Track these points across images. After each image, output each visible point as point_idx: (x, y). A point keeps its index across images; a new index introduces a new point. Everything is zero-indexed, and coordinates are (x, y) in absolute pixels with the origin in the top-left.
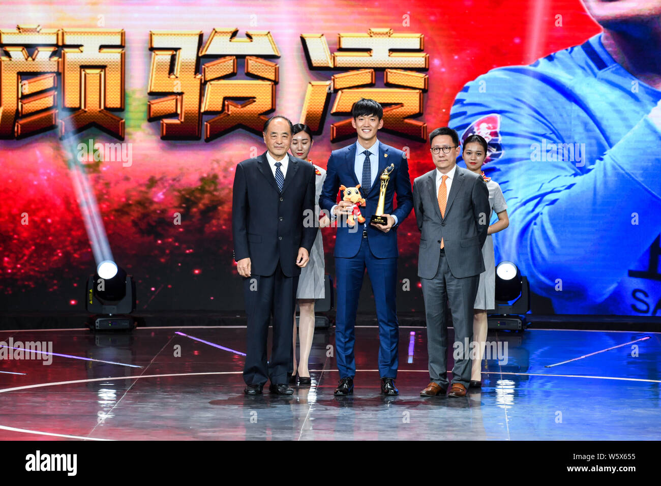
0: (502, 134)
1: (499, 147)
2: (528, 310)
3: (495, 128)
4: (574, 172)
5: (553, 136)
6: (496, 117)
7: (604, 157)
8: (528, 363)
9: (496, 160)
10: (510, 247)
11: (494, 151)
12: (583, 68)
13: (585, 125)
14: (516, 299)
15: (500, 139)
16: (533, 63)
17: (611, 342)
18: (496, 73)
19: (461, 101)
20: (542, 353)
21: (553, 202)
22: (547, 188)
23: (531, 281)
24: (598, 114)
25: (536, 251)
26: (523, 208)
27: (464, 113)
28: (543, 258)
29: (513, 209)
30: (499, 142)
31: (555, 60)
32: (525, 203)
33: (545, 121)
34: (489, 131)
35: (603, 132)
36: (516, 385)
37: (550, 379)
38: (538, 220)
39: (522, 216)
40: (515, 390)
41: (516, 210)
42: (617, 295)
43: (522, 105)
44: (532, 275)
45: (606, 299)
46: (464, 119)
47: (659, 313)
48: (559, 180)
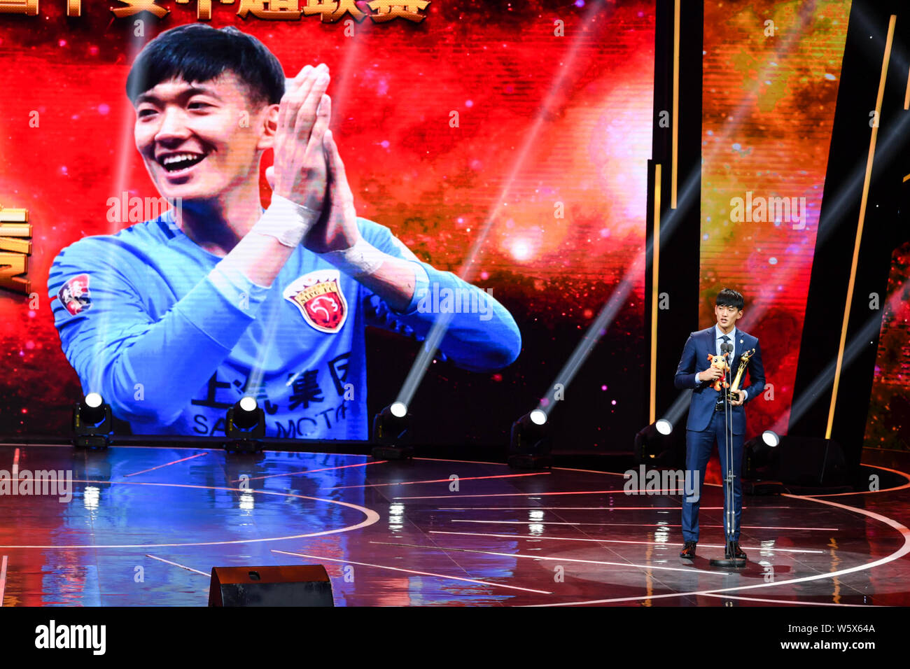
0: (91, 290)
1: (88, 300)
2: (111, 431)
3: (85, 285)
4: (148, 321)
5: (132, 292)
6: (86, 276)
7: (173, 309)
8: (110, 473)
9: (86, 310)
10: (97, 381)
11: (84, 303)
12: (156, 238)
13: (158, 284)
14: (100, 423)
15: (89, 294)
16: (116, 234)
17: (176, 456)
18: (87, 242)
19: (58, 264)
20: (122, 466)
21: (132, 345)
22: (127, 333)
23: (113, 408)
25: (117, 383)
26: (107, 349)
27: (60, 273)
28: (123, 389)
29: (99, 350)
30: (88, 297)
31: (134, 232)
32: (109, 346)
33: (125, 280)
34: (81, 288)
35: (171, 288)
36: (100, 491)
37: (128, 486)
38: (119, 360)
39: (107, 355)
40: (100, 495)
41: (100, 352)
42: (181, 421)
43: (106, 267)
44: (114, 403)
45: (174, 423)
46: (60, 278)
47: (216, 434)
48: (137, 326)
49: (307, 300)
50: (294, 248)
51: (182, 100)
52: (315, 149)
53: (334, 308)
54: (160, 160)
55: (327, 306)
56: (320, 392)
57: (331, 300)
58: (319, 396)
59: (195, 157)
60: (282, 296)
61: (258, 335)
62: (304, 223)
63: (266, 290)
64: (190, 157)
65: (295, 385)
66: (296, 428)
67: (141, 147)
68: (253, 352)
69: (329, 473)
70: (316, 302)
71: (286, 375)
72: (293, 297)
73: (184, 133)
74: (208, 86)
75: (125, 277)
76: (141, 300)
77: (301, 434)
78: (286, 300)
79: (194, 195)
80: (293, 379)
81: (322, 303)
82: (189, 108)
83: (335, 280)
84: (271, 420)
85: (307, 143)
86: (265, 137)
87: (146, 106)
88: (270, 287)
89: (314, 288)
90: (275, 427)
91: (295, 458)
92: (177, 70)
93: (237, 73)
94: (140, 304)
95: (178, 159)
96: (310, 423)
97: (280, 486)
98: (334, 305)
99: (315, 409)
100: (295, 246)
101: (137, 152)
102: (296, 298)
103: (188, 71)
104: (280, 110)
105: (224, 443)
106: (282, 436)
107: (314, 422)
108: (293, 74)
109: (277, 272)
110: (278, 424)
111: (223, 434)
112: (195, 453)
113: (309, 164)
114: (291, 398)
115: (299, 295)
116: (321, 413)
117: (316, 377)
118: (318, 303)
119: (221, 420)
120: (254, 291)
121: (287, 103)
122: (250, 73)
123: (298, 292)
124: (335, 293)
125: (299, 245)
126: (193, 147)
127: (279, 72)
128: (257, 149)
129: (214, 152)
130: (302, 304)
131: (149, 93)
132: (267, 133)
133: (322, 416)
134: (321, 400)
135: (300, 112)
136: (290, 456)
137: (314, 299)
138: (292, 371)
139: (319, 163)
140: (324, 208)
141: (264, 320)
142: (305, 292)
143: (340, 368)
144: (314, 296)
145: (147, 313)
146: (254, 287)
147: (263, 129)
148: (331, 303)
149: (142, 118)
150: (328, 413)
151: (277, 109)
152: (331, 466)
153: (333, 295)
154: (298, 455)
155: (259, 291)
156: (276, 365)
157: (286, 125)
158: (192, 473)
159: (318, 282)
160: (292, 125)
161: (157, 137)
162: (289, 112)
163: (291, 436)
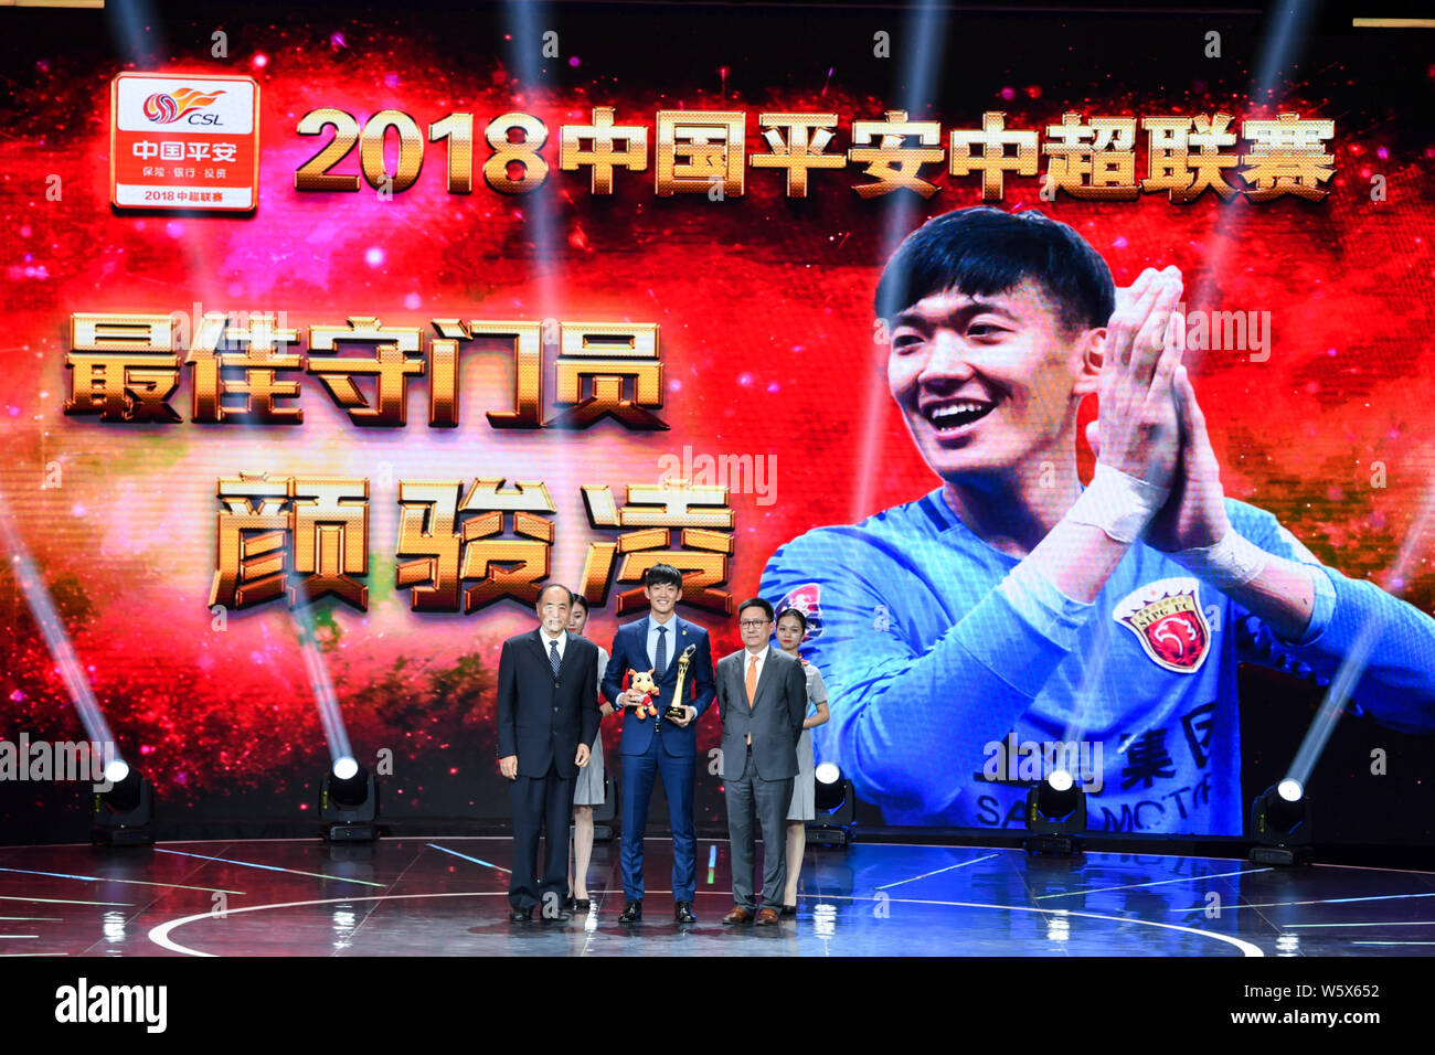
0: (822, 607)
1: (819, 623)
2: (853, 820)
3: (814, 600)
4: (908, 654)
6: (816, 587)
7: (945, 636)
8: (853, 885)
9: (816, 638)
10: (832, 746)
11: (813, 628)
12: (920, 529)
13: (924, 599)
14: (836, 809)
15: (821, 613)
16: (861, 523)
17: (954, 859)
18: (816, 535)
19: (773, 568)
20: (869, 872)
21: (883, 690)
22: (879, 672)
23: (857, 786)
24: (938, 586)
26: (848, 697)
27: (778, 582)
28: (871, 757)
29: (836, 697)
30: (819, 617)
31: (888, 520)
32: (850, 692)
33: (874, 592)
34: (807, 604)
35: (944, 605)
36: (838, 911)
38: (865, 713)
39: (846, 707)
40: (836, 917)
41: (838, 699)
42: (960, 803)
43: (848, 574)
45: (947, 808)
46: (777, 589)
47: (1011, 825)
48: (891, 663)
49: (1149, 623)
50: (1128, 544)
51: (960, 322)
52: (1160, 394)
53: (1191, 635)
54: (927, 413)
55: (1181, 632)
56: (1169, 762)
57: (1186, 623)
58: (1169, 769)
59: (979, 408)
60: (1111, 615)
61: (1076, 678)
62: (1147, 507)
63: (1086, 608)
64: (971, 408)
65: (1130, 751)
66: (1131, 816)
67: (898, 393)
68: (1067, 702)
69: (1186, 886)
70: (1163, 627)
71: (1117, 738)
72: (1127, 619)
73: (963, 372)
74: (999, 301)
75: (874, 589)
76: (898, 623)
77: (1140, 827)
78: (1118, 623)
79: (977, 464)
80: (1127, 743)
81: (1173, 628)
82: (969, 334)
83: (1192, 594)
84: (1095, 807)
85: (1149, 384)
86: (1085, 377)
87: (905, 331)
88: (1094, 604)
89: (1160, 605)
90: (1099, 814)
91: (1130, 863)
92: (952, 277)
93: (1042, 280)
94: (897, 629)
95: (953, 410)
96: (1153, 810)
97: (1107, 906)
98: (1190, 630)
99: (1162, 788)
100: (1131, 541)
101: (892, 398)
102: (1132, 620)
103: (968, 276)
104: (1108, 335)
105: (1024, 839)
106: (1112, 829)
107: (1161, 808)
108: (1127, 283)
109: (1104, 579)
110: (1105, 810)
111: (1022, 826)
112: (980, 856)
113: (1151, 416)
114: (1125, 772)
115: (1137, 616)
116: (1171, 795)
117: (1163, 739)
118: (1166, 627)
119: (1018, 804)
120: (1071, 609)
121: (1118, 325)
122: (1062, 280)
123: (1136, 611)
124: (1192, 613)
125: (1137, 540)
126: (975, 392)
127: (1106, 278)
128: (1073, 396)
129: (1007, 399)
130: (1142, 628)
131: (909, 312)
132: (1087, 371)
133: (1173, 798)
134: (1171, 775)
135: (1137, 341)
136: (1124, 859)
137: (1160, 622)
138: (1125, 732)
139: (1167, 415)
140: (1175, 482)
141: (1085, 654)
142: (1147, 611)
143: (1199, 726)
144: (1160, 616)
145: (907, 643)
146: (1068, 602)
147: (1083, 365)
148: (1186, 627)
149: (899, 349)
150: (1182, 795)
151: (1103, 335)
152: (1187, 876)
153: (1189, 615)
154: (1136, 859)
155: (1079, 608)
156: (1103, 722)
157: (1117, 359)
158: (974, 885)
159: (1166, 595)
160: (1126, 357)
161: (922, 376)
162: (1121, 340)
163: (1126, 829)
